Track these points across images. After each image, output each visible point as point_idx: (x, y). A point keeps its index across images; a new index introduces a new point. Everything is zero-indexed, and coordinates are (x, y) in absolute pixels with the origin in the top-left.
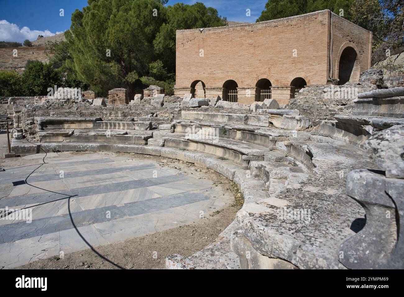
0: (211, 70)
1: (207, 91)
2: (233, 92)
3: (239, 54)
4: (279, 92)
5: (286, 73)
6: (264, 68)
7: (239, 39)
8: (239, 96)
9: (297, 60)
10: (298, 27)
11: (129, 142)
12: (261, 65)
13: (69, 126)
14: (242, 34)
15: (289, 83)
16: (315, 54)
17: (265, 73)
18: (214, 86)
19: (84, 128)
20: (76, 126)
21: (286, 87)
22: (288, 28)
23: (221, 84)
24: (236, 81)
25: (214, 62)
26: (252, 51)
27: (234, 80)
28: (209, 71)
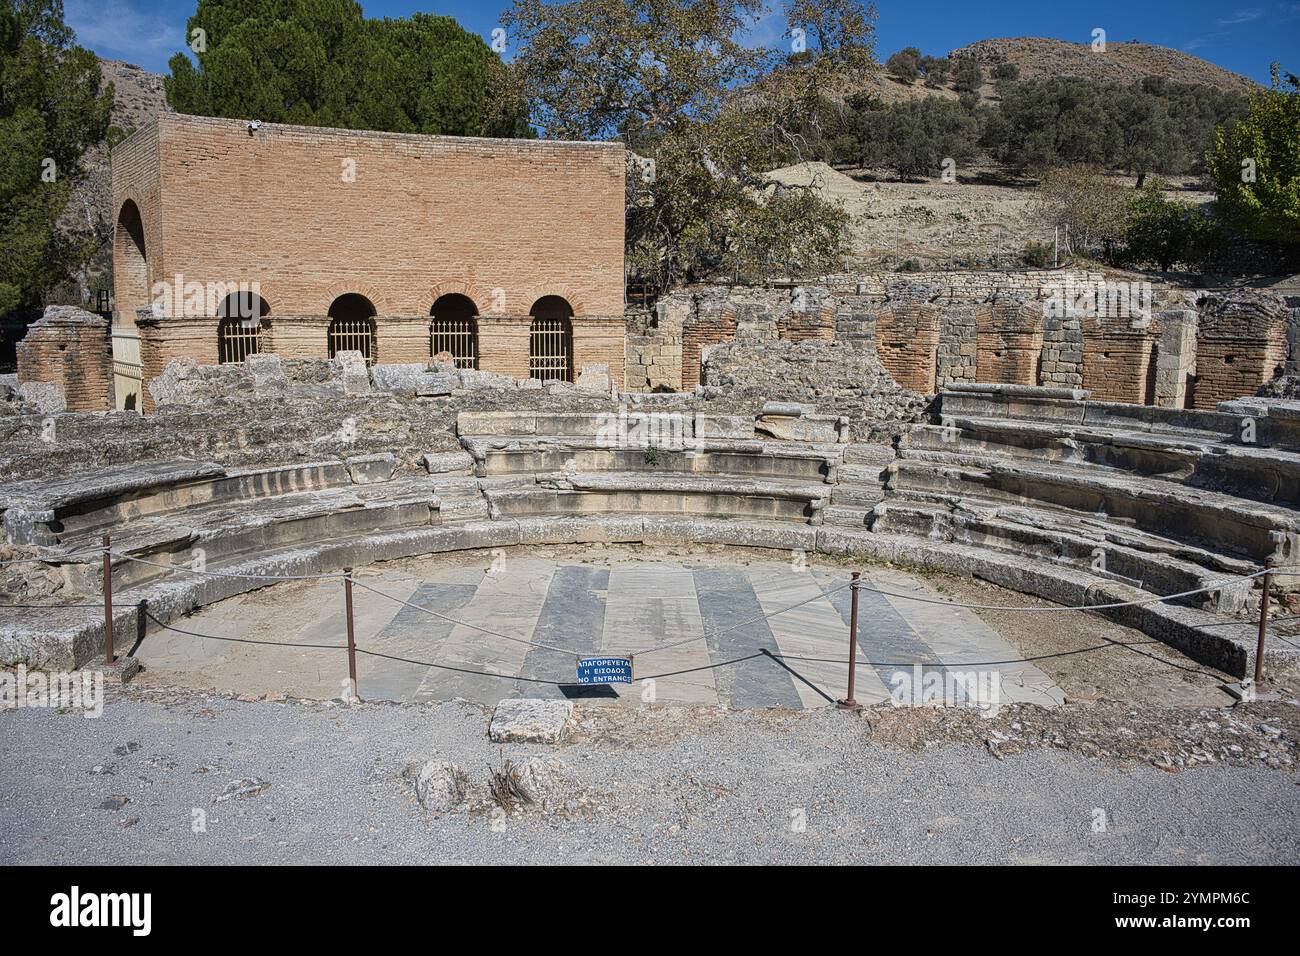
0: (288, 262)
1: (278, 328)
2: (344, 327)
3: (379, 220)
4: (500, 330)
5: (518, 283)
6: (454, 265)
7: (376, 175)
8: (379, 342)
9: (549, 251)
10: (549, 170)
11: (385, 524)
12: (444, 255)
13: (134, 510)
14: (387, 160)
15: (528, 310)
16: (595, 242)
17: (457, 279)
18: (299, 311)
19: (189, 507)
20: (156, 505)
21: (521, 320)
22: (524, 167)
23: (322, 307)
24: (370, 297)
25: (299, 237)
26: (416, 213)
27: (364, 293)
28: (281, 263)
